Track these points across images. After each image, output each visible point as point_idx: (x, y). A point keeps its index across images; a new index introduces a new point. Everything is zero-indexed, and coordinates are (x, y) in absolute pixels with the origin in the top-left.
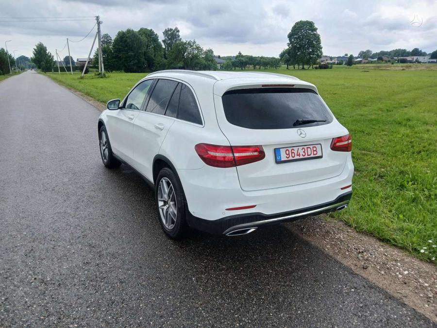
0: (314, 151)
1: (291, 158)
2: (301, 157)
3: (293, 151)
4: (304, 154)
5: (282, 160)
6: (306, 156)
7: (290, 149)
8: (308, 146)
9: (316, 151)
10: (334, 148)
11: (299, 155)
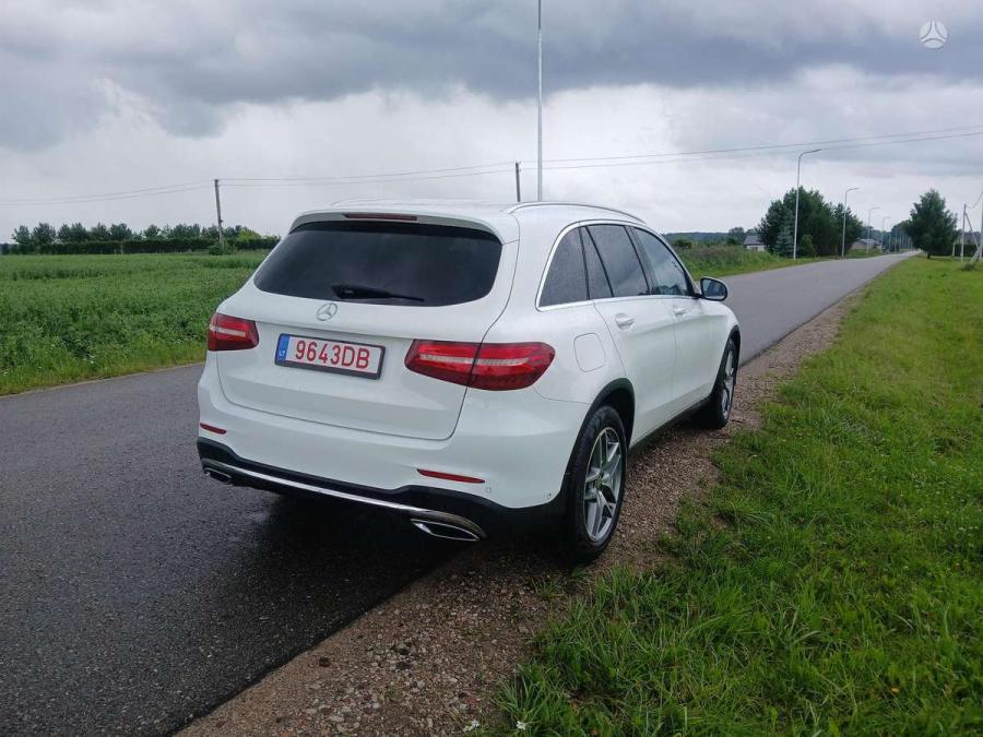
0: (359, 358)
1: (305, 360)
2: (329, 364)
3: (313, 347)
4: (335, 359)
5: (287, 359)
6: (339, 365)
7: (308, 342)
8: (363, 347)
9: (366, 359)
10: (415, 364)
11: (325, 359)
